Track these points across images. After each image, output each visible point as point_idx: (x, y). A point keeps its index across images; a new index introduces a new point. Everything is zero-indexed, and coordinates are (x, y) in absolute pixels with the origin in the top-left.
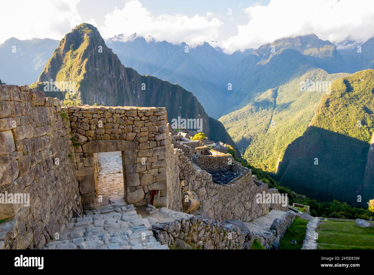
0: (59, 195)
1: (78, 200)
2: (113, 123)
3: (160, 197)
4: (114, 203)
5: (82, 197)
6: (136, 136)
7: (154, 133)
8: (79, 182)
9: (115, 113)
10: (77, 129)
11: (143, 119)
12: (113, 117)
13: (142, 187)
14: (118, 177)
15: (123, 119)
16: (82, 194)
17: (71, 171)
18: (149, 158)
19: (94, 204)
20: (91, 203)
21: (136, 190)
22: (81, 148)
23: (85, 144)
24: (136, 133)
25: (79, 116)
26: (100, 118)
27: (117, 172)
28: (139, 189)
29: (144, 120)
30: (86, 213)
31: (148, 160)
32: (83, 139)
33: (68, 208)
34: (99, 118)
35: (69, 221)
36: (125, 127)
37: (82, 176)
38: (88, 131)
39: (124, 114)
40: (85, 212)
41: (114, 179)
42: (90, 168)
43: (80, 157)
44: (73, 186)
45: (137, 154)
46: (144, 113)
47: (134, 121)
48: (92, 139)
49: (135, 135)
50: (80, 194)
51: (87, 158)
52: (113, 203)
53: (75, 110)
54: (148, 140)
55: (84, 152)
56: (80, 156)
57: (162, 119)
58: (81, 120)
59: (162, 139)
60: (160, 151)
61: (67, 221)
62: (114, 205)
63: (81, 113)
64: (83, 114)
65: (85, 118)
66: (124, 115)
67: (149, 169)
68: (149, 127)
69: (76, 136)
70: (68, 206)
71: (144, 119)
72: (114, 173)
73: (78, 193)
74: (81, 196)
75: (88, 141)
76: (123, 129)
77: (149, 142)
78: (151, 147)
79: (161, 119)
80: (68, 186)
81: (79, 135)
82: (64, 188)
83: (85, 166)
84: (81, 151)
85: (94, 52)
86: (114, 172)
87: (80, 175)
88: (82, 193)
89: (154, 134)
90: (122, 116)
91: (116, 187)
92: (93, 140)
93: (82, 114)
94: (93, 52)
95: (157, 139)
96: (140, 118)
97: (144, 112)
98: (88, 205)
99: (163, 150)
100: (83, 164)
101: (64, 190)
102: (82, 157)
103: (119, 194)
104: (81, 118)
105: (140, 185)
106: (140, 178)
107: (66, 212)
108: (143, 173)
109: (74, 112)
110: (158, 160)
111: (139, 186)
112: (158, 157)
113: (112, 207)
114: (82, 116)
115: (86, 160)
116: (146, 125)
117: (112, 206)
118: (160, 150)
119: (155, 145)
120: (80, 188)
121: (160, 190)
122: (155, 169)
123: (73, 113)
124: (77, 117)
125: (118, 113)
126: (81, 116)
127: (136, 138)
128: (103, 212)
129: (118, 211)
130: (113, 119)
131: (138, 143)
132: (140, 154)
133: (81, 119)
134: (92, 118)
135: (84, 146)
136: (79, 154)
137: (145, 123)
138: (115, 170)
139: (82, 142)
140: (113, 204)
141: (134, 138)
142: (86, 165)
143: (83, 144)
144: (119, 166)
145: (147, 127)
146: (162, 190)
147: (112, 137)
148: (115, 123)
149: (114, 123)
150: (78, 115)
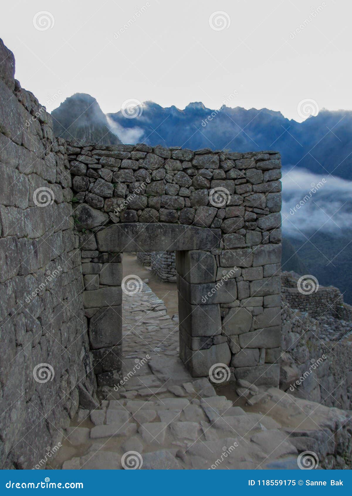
0: (49, 349)
1: (88, 362)
2: (165, 181)
3: (265, 363)
4: (162, 373)
5: (95, 356)
6: (216, 216)
7: (256, 210)
8: (89, 320)
9: (172, 158)
10: (87, 192)
11: (233, 174)
12: (165, 167)
13: (226, 339)
14: (153, 318)
15: (187, 174)
16: (96, 349)
17: (74, 291)
18: (244, 270)
19: (120, 373)
20: (115, 369)
21: (213, 344)
22: (94, 239)
23: (104, 231)
24: (217, 209)
25: (92, 161)
26: (137, 168)
27: (148, 308)
28: (219, 344)
29: (234, 179)
30: (104, 394)
31: (241, 275)
32: (99, 217)
33: (69, 383)
34: (134, 168)
35: (72, 417)
36: (191, 192)
37: (95, 305)
38: (110, 200)
39: (191, 160)
40: (101, 391)
41: (145, 321)
42: (113, 288)
43: (91, 262)
44: (78, 328)
45: (218, 259)
46: (234, 160)
47: (212, 179)
48: (118, 220)
49: (215, 213)
50: (91, 348)
51: (107, 265)
52: (158, 371)
53: (81, 148)
54: (243, 227)
55: (101, 250)
56: (92, 258)
57: (274, 177)
58: (94, 172)
59: (274, 226)
60: (269, 256)
61: (68, 419)
62: (163, 377)
63: (96, 154)
64: (100, 157)
65: (103, 167)
66: (189, 165)
67: (243, 297)
68: (245, 195)
69: (84, 209)
70: (68, 378)
71: (235, 177)
72: (143, 311)
73: (87, 345)
74: (93, 353)
75: (111, 222)
76: (188, 197)
77: (243, 231)
78: (249, 245)
79: (272, 179)
80: (68, 325)
81: (90, 208)
82: (60, 330)
83: (102, 283)
84: (94, 246)
85: (92, 135)
86: (142, 309)
87: (91, 305)
88: (95, 345)
89: (257, 214)
90: (185, 165)
91: (154, 338)
92: (120, 222)
93: (97, 157)
94: (90, 134)
95: (263, 226)
96: (226, 172)
97: (235, 158)
98: (108, 375)
99: (275, 252)
100: (97, 279)
101: (59, 335)
102: (96, 260)
103: (166, 353)
104: (96, 166)
105: (221, 334)
106: (222, 318)
107: (65, 394)
108: (230, 305)
109: (80, 154)
110: (264, 277)
111: (220, 336)
112: (263, 268)
113: (158, 383)
114: (98, 163)
115: (105, 268)
116: (239, 191)
117: (159, 379)
118: (269, 252)
119: (258, 240)
120: (91, 333)
121: (266, 349)
122: (257, 298)
123: (77, 154)
124: (87, 165)
125: (177, 159)
126: (96, 161)
127: (218, 221)
128: (142, 394)
129: (177, 393)
130: (166, 173)
131: (220, 233)
132: (224, 261)
133: (96, 170)
134: (120, 168)
135: (101, 235)
136: (89, 254)
137: (236, 185)
138: (142, 306)
139: (96, 225)
140: (160, 376)
141: (211, 220)
142: (105, 281)
143: (99, 231)
144: (147, 299)
145: (241, 194)
146: (270, 348)
147: (163, 217)
148: (171, 181)
149: (167, 182)
150: (89, 160)
